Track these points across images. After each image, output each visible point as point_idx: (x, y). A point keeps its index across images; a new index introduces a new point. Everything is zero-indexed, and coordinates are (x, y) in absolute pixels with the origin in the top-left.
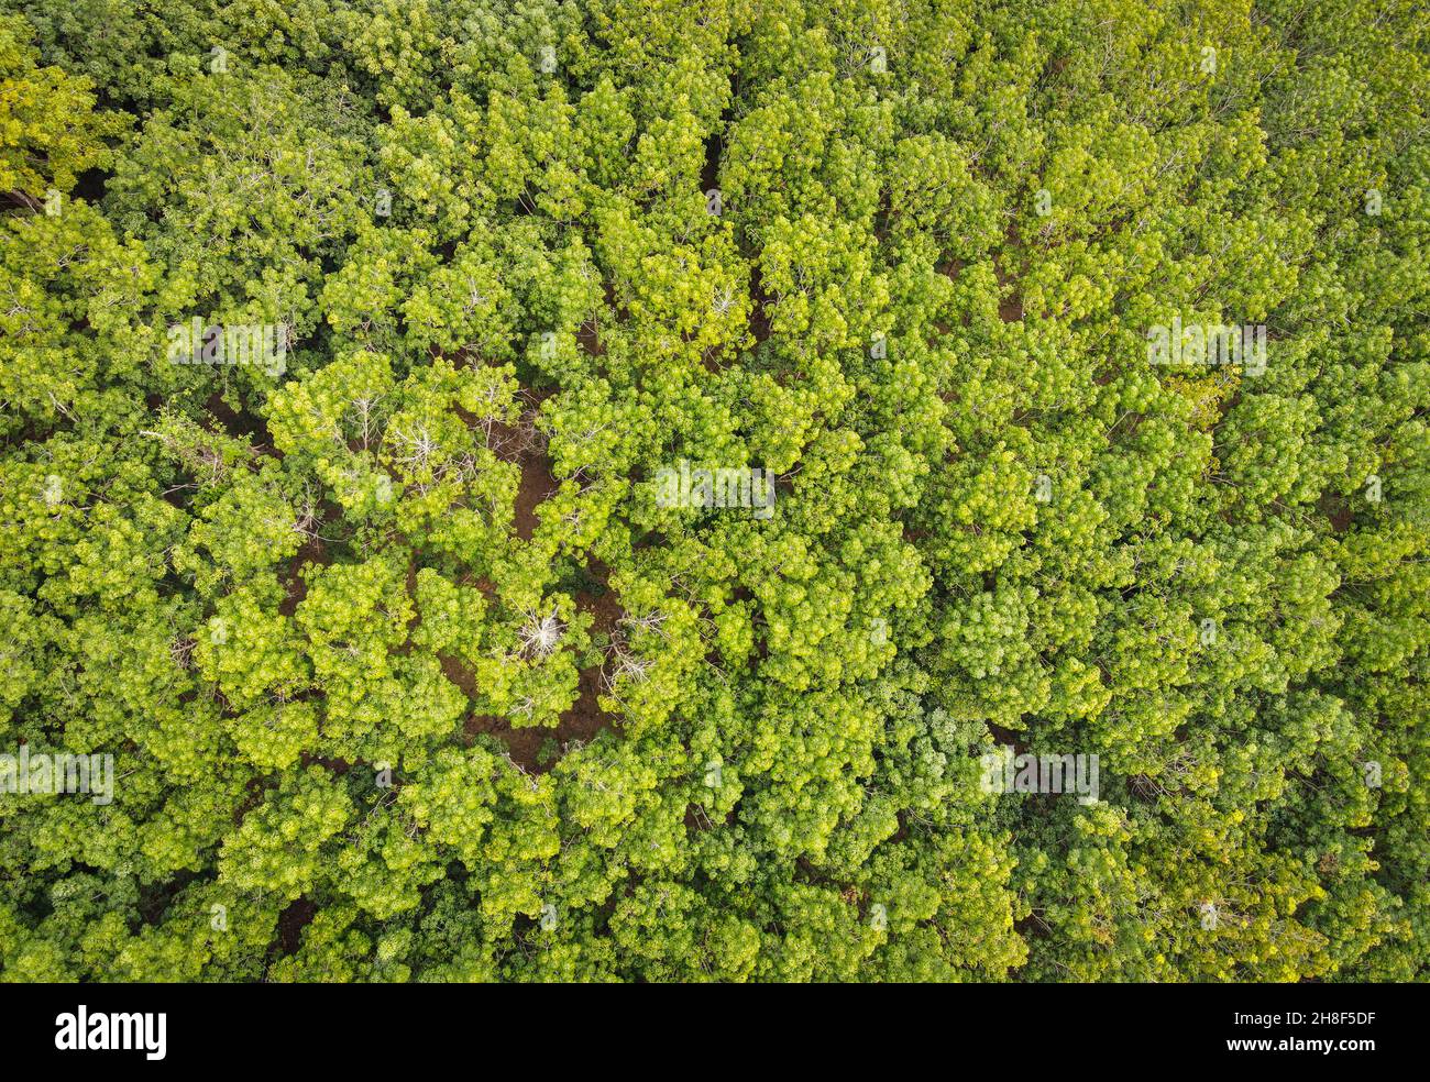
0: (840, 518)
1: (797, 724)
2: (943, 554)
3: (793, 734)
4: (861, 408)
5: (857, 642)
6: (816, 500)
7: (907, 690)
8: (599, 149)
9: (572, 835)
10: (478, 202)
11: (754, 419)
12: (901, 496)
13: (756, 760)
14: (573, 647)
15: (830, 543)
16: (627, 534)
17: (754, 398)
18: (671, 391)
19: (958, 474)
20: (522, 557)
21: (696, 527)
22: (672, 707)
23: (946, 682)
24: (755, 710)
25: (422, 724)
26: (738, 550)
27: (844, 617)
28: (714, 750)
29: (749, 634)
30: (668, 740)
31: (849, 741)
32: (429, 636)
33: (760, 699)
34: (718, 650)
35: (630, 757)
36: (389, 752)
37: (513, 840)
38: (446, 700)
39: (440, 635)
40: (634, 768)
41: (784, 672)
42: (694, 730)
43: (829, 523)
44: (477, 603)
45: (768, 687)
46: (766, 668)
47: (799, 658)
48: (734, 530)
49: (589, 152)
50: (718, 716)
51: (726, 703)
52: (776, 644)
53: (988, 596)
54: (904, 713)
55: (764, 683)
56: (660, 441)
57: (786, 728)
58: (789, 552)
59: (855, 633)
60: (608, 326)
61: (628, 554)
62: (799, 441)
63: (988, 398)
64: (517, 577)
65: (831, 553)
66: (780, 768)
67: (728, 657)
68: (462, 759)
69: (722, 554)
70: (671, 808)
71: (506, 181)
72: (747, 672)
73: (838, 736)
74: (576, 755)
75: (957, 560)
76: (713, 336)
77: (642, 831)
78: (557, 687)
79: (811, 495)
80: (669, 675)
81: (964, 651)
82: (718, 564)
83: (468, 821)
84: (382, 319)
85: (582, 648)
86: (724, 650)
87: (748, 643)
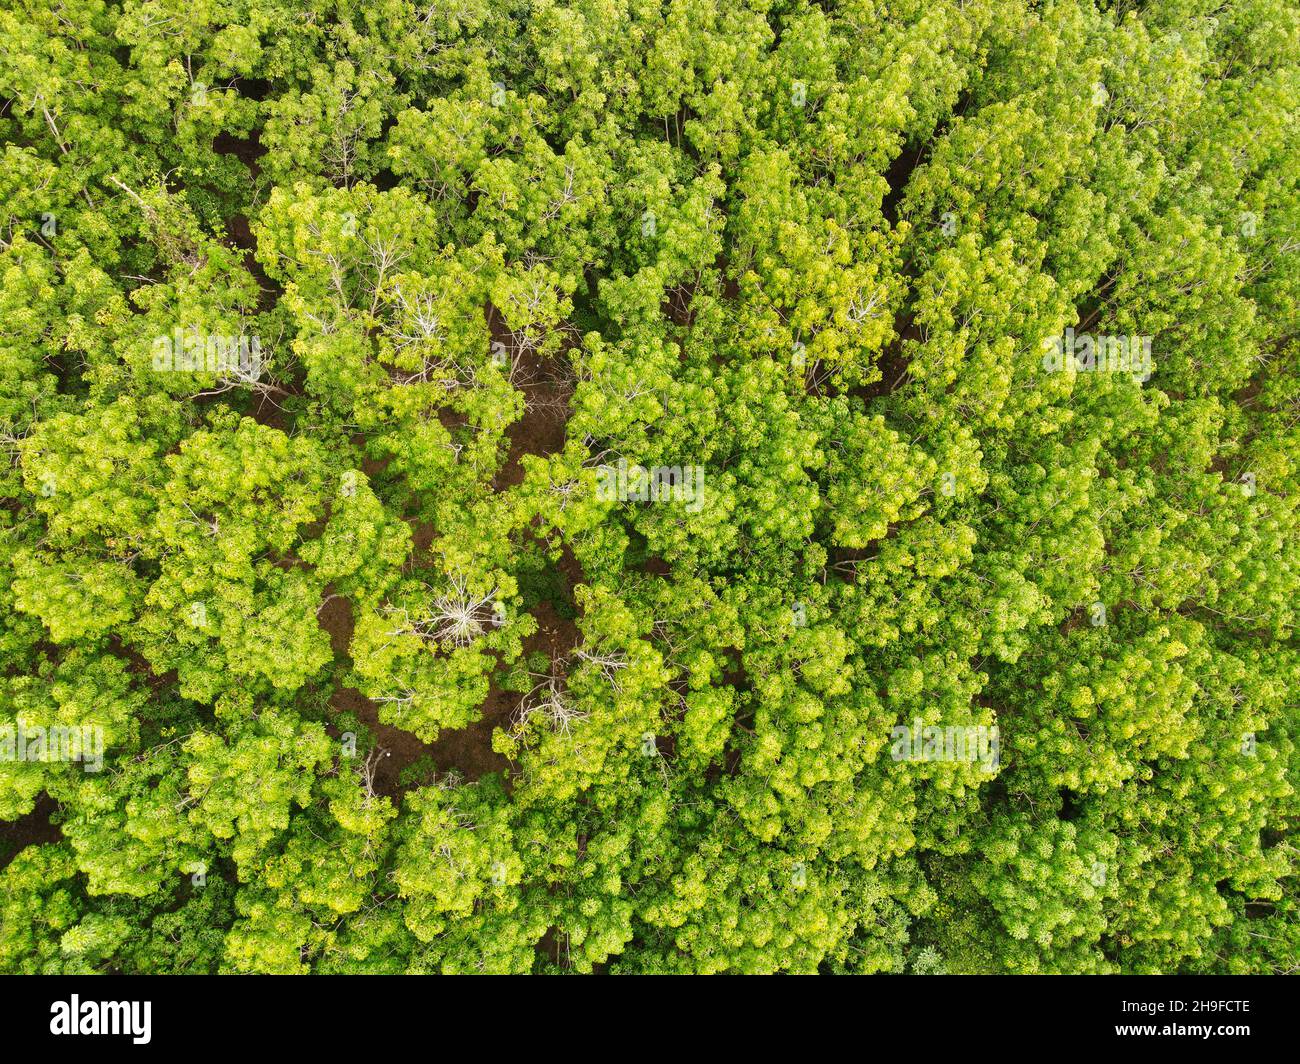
0: (902, 634)
1: (739, 882)
2: (1025, 742)
3: (727, 894)
4: (981, 513)
5: (867, 809)
6: (880, 601)
7: (897, 902)
8: (781, 96)
9: (383, 897)
10: (619, 101)
11: (840, 468)
12: (998, 640)
13: (665, 908)
14: (500, 654)
15: (877, 665)
16: (625, 542)
17: (853, 442)
18: (751, 386)
19: (1086, 646)
20: (481, 508)
21: (714, 572)
22: (585, 785)
23: (958, 917)
24: (690, 838)
25: (257, 661)
26: (756, 621)
27: (859, 768)
28: (615, 868)
29: (726, 734)
30: (562, 826)
31: (799, 940)
32: (320, 557)
33: (703, 826)
34: (674, 738)
35: (502, 827)
36: (206, 679)
37: (307, 866)
38: (300, 643)
39: (333, 559)
40: (499, 847)
41: (750, 804)
42: (602, 828)
43: (888, 636)
44: (400, 539)
45: (721, 815)
46: (727, 788)
47: (777, 795)
48: (760, 594)
49: (769, 95)
50: (639, 824)
51: (656, 813)
52: (758, 762)
53: (1070, 829)
54: (883, 931)
55: (717, 807)
56: (713, 445)
57: (722, 882)
58: (824, 648)
59: (868, 795)
60: (709, 294)
61: (615, 569)
62: (892, 512)
63: (1166, 561)
64: (463, 529)
65: (872, 676)
66: (692, 933)
67: (685, 754)
68: (290, 730)
69: (733, 614)
70: (527, 923)
71: (660, 90)
72: (700, 782)
73: (787, 927)
74: (435, 793)
75: (1043, 759)
76: (832, 345)
77: (475, 935)
78: (453, 691)
79: (877, 592)
80: (599, 741)
81: (1008, 890)
82: (724, 624)
83: (256, 815)
84: (452, 180)
85: (509, 660)
86: (682, 741)
87: (718, 745)
